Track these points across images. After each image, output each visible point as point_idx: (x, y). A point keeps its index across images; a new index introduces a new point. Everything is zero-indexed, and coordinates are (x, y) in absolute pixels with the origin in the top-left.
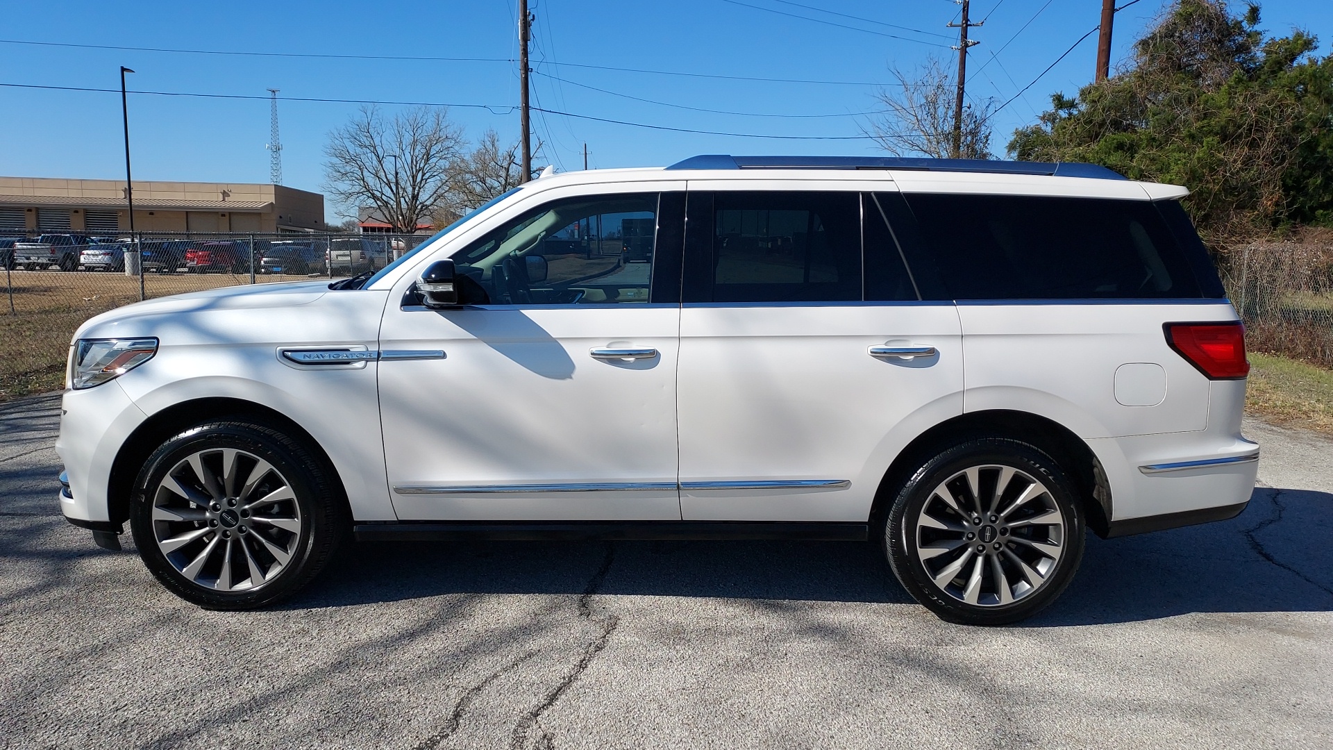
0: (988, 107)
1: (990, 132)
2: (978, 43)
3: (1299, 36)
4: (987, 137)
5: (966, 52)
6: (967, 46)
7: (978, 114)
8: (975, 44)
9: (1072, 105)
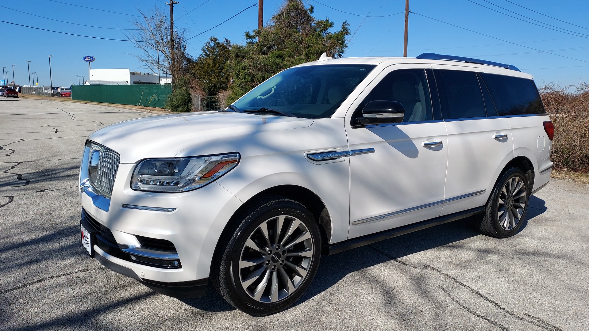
0: (184, 32)
1: (186, 44)
2: (178, 3)
3: (327, 21)
4: (185, 46)
5: (173, 6)
6: (173, 3)
7: (180, 35)
8: (176, 3)
9: (253, 37)
